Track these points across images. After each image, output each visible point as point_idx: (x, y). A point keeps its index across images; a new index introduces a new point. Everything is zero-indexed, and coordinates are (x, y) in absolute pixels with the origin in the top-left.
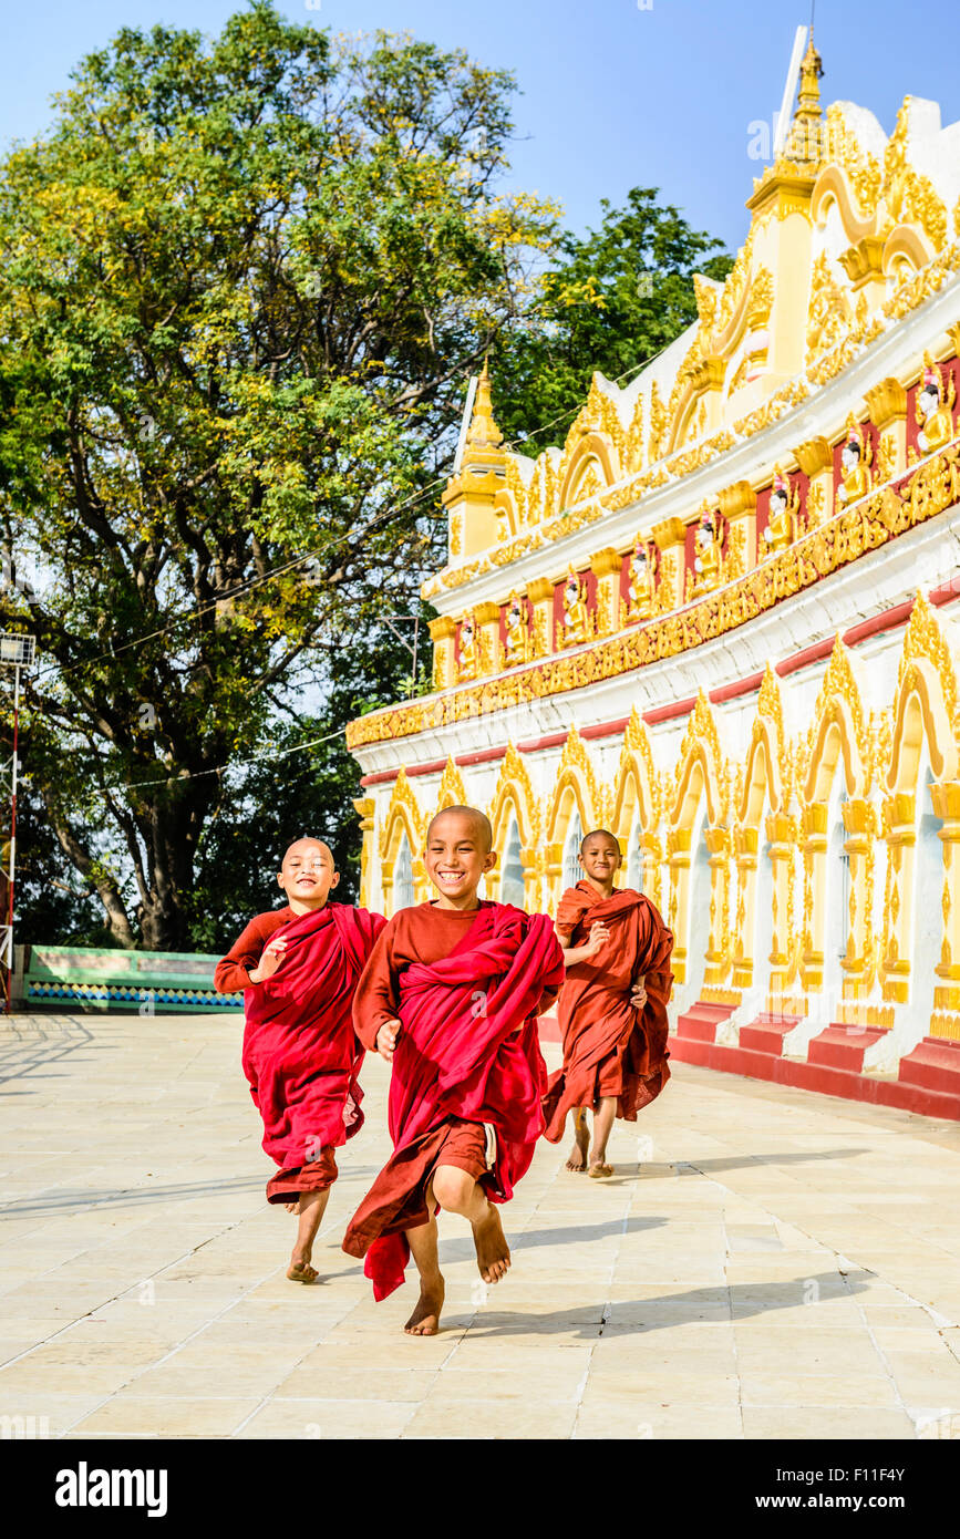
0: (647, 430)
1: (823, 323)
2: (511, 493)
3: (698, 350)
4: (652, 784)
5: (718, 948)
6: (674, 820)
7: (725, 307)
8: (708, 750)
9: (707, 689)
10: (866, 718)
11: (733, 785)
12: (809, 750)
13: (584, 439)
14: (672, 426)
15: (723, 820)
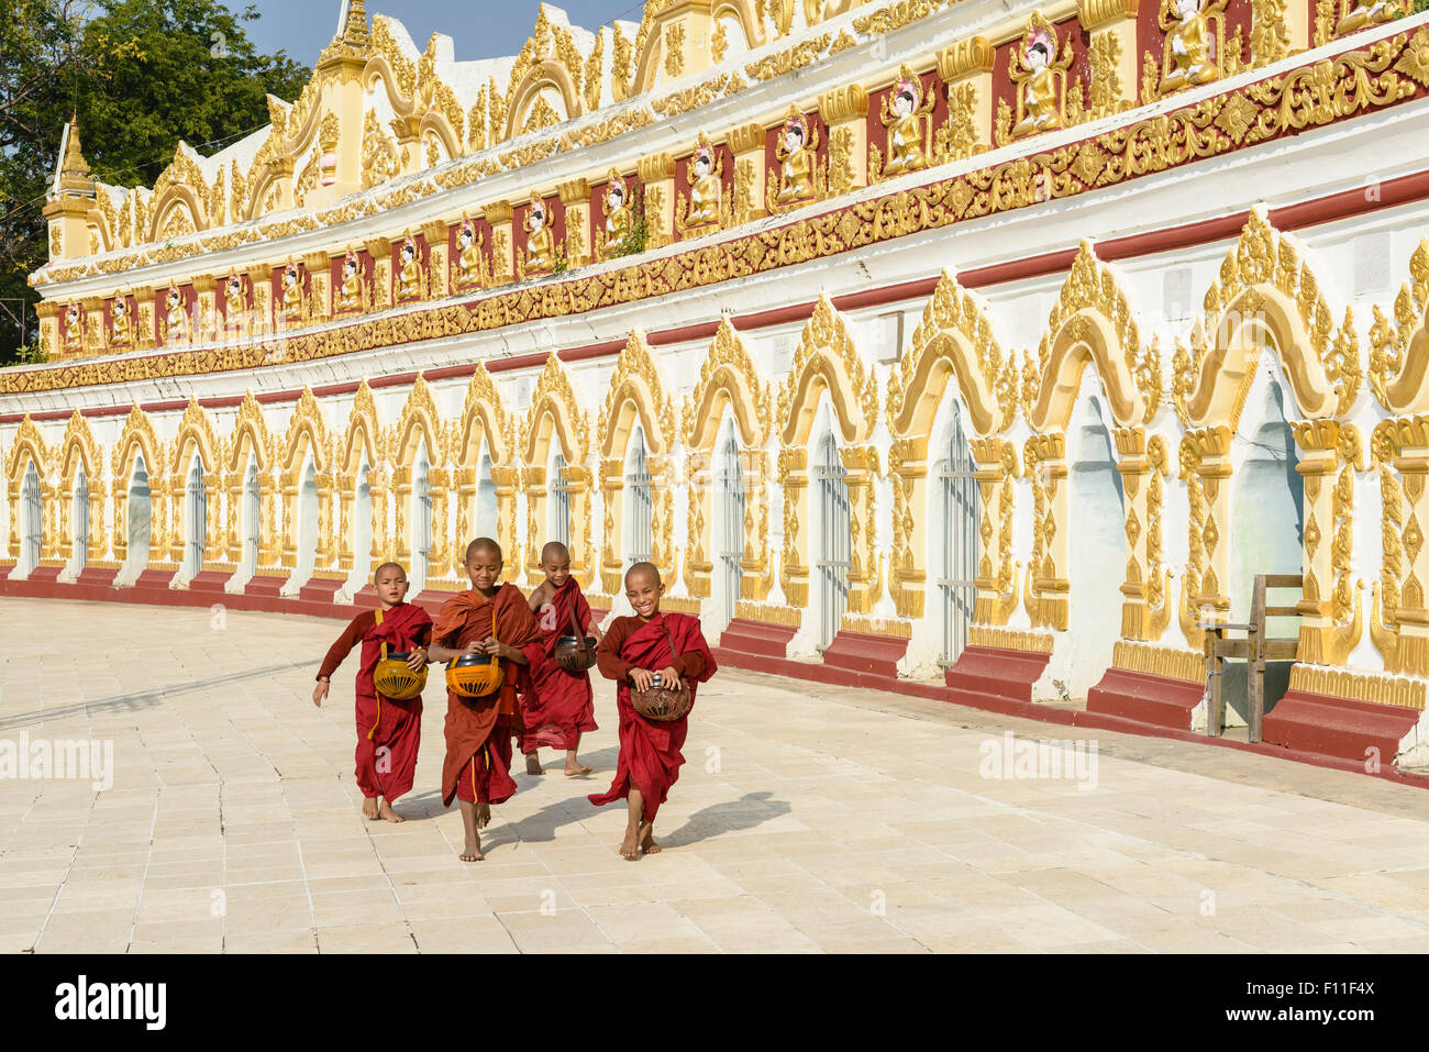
0: (228, 192)
1: (375, 155)
2: (102, 213)
3: (271, 145)
4: (266, 442)
5: (325, 545)
6: (287, 465)
7: (293, 122)
8: (314, 425)
9: (310, 386)
10: (442, 424)
11: (335, 449)
12: (398, 436)
13: (173, 188)
14: (251, 193)
15: (328, 469)
